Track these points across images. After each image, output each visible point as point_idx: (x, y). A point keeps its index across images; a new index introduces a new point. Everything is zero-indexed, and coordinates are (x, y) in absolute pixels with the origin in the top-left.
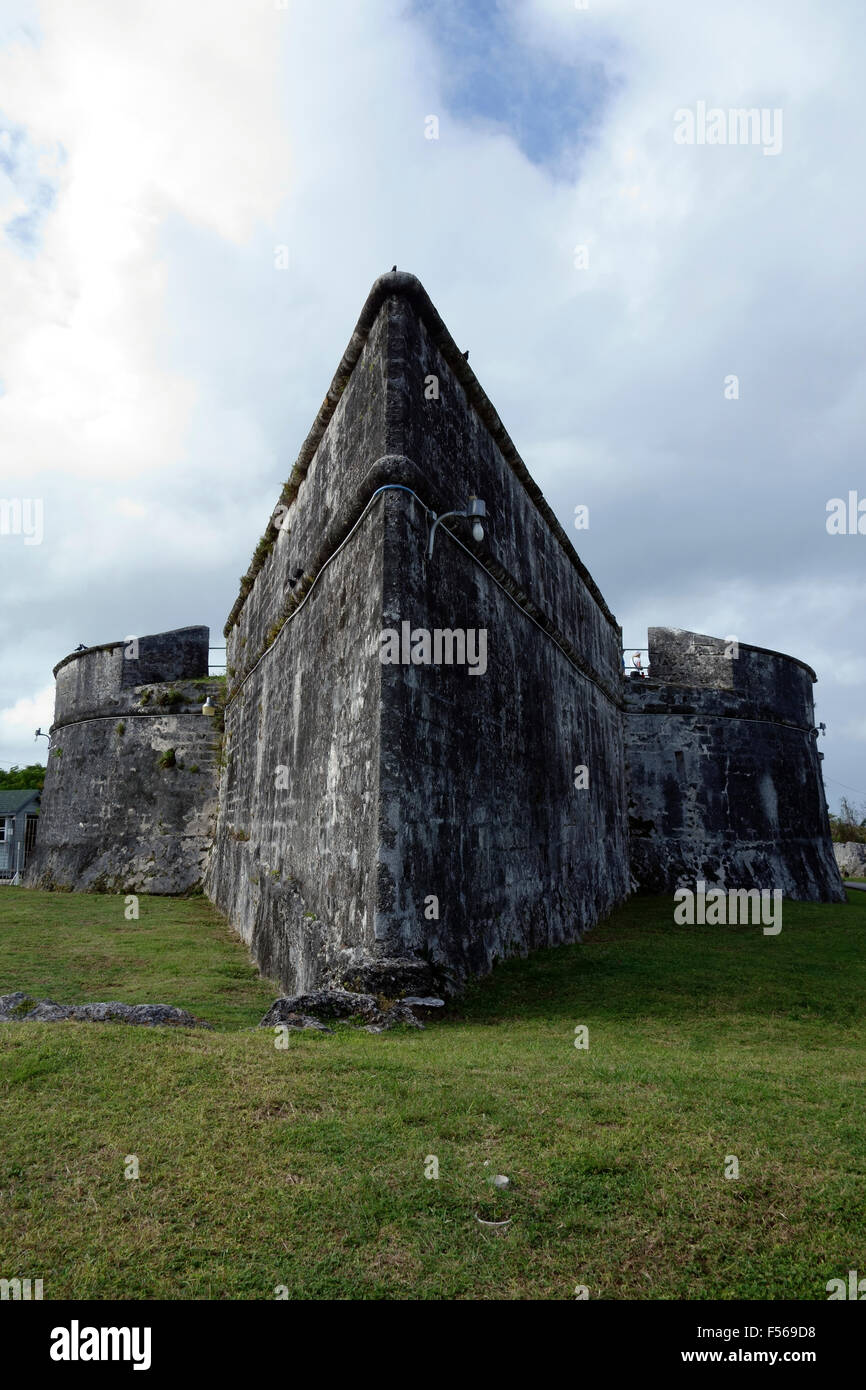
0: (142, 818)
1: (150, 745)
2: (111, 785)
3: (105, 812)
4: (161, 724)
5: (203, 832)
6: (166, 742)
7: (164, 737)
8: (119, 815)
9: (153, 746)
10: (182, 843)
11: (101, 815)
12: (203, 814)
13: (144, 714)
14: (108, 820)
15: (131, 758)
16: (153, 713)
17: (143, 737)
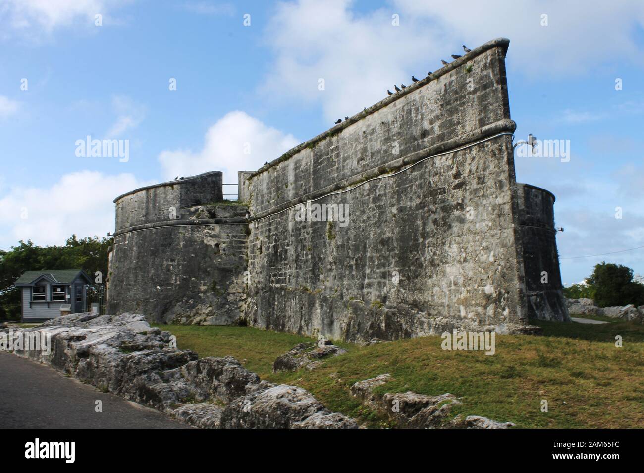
0: (201, 283)
1: (203, 242)
2: (179, 265)
3: (175, 280)
4: (209, 229)
5: (240, 290)
6: (213, 239)
7: (211, 236)
8: (185, 282)
9: (205, 242)
10: (228, 297)
11: (173, 282)
12: (239, 280)
13: (198, 223)
14: (178, 285)
15: (191, 249)
16: (203, 223)
17: (198, 237)
